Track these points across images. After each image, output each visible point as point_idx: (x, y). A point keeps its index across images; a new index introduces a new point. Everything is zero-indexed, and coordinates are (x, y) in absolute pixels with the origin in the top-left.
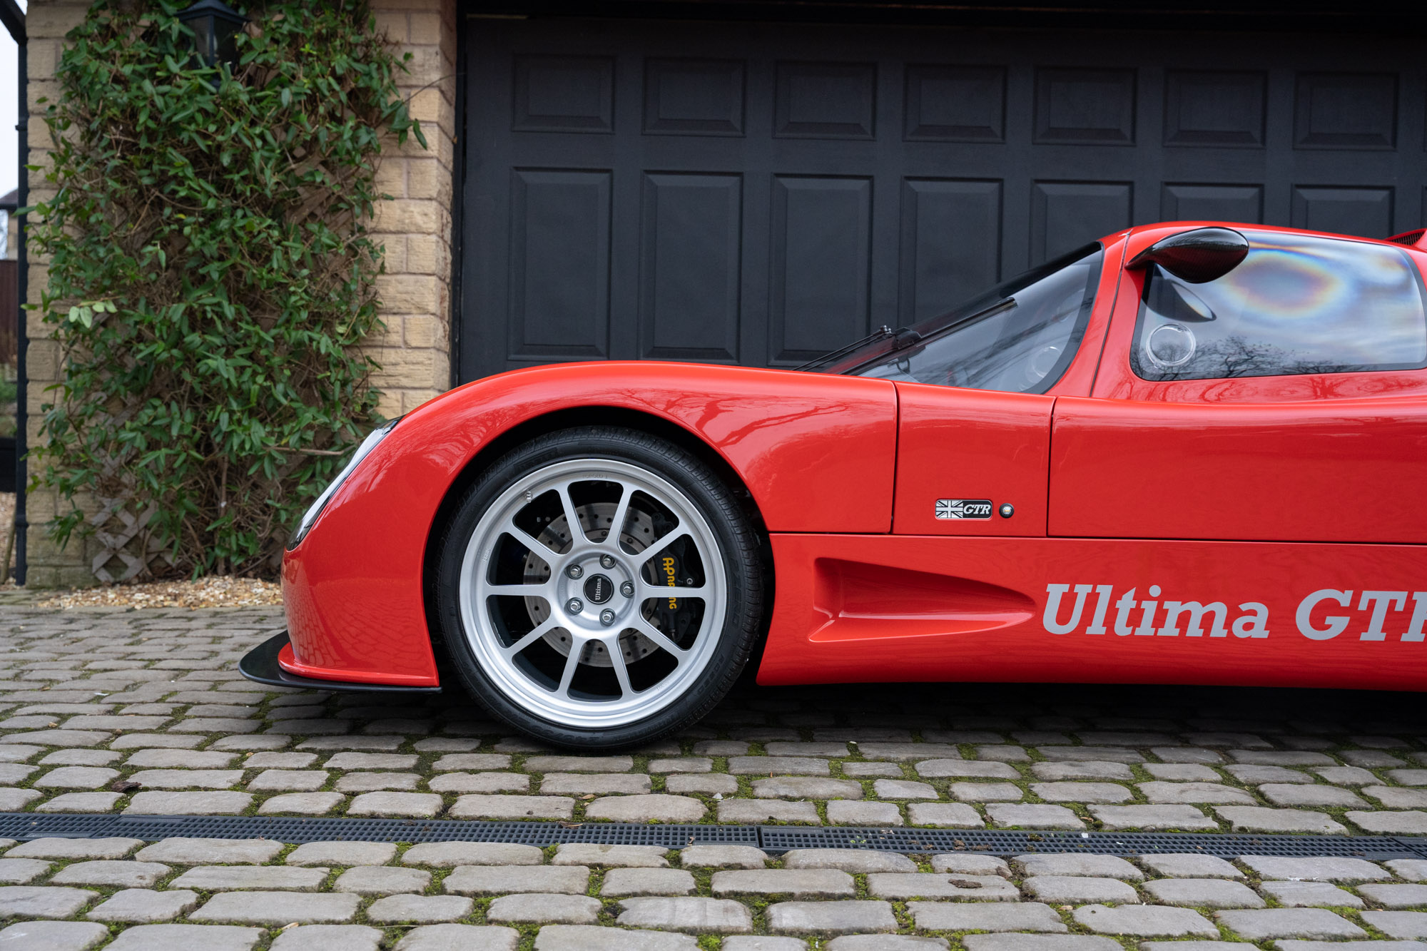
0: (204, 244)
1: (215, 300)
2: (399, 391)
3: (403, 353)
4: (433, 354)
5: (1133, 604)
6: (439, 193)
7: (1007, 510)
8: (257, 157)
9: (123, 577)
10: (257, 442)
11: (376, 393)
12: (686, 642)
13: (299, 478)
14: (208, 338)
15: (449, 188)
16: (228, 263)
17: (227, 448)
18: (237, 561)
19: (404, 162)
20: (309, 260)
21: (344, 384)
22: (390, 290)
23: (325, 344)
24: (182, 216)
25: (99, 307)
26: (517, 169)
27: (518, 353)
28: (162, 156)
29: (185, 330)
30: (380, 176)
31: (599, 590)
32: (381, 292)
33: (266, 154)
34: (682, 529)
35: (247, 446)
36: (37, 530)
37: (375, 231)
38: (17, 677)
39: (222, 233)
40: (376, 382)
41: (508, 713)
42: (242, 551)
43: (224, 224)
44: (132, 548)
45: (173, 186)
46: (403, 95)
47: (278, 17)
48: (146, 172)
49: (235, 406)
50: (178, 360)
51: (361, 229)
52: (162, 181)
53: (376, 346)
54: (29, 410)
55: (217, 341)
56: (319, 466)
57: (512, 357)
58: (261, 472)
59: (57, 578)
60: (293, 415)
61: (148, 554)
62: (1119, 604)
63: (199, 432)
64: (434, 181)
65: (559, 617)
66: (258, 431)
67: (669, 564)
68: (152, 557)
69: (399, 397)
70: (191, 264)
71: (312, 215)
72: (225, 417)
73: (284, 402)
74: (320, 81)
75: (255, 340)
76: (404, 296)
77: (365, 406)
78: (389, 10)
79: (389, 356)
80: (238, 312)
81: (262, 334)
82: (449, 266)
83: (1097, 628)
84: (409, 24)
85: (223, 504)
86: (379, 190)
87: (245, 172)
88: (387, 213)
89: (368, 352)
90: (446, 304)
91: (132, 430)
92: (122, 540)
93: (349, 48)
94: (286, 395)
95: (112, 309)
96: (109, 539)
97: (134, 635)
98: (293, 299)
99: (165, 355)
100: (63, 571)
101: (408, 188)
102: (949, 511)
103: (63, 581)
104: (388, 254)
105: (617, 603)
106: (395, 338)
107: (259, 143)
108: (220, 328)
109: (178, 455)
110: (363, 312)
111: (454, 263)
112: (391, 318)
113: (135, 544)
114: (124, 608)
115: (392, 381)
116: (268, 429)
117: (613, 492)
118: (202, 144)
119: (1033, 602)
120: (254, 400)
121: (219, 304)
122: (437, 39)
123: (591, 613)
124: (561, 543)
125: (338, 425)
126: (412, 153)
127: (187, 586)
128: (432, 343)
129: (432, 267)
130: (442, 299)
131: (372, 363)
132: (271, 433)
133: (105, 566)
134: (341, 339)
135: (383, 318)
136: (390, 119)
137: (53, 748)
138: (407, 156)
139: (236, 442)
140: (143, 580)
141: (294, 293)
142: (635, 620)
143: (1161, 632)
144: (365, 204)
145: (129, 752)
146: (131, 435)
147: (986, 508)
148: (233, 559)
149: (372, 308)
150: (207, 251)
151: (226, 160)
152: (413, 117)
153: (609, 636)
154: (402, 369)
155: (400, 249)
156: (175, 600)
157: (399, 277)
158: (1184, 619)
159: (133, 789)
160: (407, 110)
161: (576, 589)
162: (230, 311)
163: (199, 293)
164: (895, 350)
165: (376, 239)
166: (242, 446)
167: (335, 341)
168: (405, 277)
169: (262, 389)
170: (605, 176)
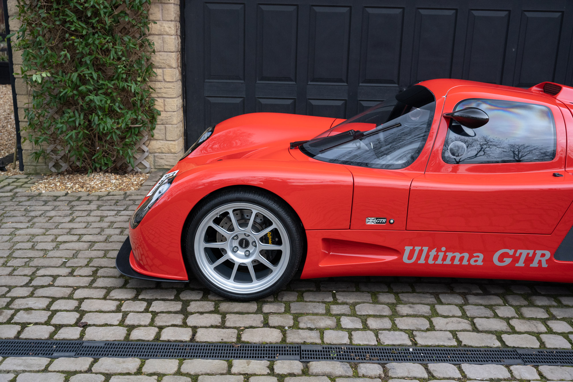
0: (83, 48)
1: (89, 72)
2: (163, 99)
3: (163, 84)
4: (175, 84)
5: (435, 253)
6: (175, 17)
7: (392, 221)
8: (102, 12)
9: (60, 171)
10: (109, 127)
11: (153, 100)
12: (276, 264)
13: (126, 135)
14: (88, 87)
15: (179, 13)
16: (93, 57)
17: (98, 130)
19: (160, 5)
20: (125, 53)
21: (141, 100)
22: (157, 59)
23: (133, 87)
24: (73, 37)
25: (44, 75)
26: (206, 3)
27: (209, 79)
28: (64, 12)
29: (78, 83)
30: (151, 11)
31: (244, 243)
32: (153, 59)
33: (105, 10)
34: (274, 226)
35: (106, 129)
36: (26, 152)
37: (150, 35)
38: (33, 248)
39: (90, 45)
40: (153, 95)
42: (106, 164)
43: (90, 41)
44: (63, 159)
45: (68, 25)
48: (57, 19)
49: (100, 113)
50: (76, 95)
51: (144, 34)
52: (64, 22)
53: (152, 81)
54: (18, 106)
55: (91, 88)
56: (133, 130)
57: (206, 80)
58: (112, 138)
59: (36, 170)
60: (123, 115)
61: (69, 162)
62: (430, 253)
63: (87, 123)
64: (172, 13)
65: (230, 254)
66: (109, 122)
67: (269, 237)
68: (71, 163)
69: (163, 101)
70: (79, 56)
71: (124, 28)
72: (96, 118)
73: (119, 111)
75: (106, 87)
76: (163, 61)
77: (149, 107)
79: (158, 85)
80: (98, 75)
81: (109, 85)
82: (180, 45)
83: (422, 261)
85: (98, 148)
86: (151, 17)
87: (97, 19)
88: (154, 28)
89: (150, 84)
90: (179, 61)
91: (61, 123)
92: (59, 157)
94: (120, 109)
95: (49, 75)
96: (54, 157)
97: (71, 214)
98: (120, 70)
99: (71, 94)
100: (37, 167)
101: (162, 16)
102: (371, 221)
103: (38, 171)
104: (155, 43)
105: (251, 248)
106: (160, 78)
108: (92, 83)
109: (79, 132)
110: (147, 71)
111: (182, 43)
112: (158, 70)
113: (65, 158)
114: (64, 192)
115: (160, 95)
116: (113, 121)
117: (249, 212)
118: (80, 7)
119: (399, 252)
120: (107, 110)
121: (91, 73)
123: (241, 252)
124: (230, 228)
125: (140, 117)
126: (163, 1)
127: (86, 177)
128: (174, 80)
129: (174, 50)
130: (178, 59)
131: (152, 88)
132: (115, 122)
133: (54, 166)
134: (139, 83)
135: (154, 70)
137: (54, 299)
138: (161, 3)
139: (101, 127)
140: (69, 172)
141: (120, 68)
142: (257, 256)
143: (445, 263)
144: (146, 25)
145: (81, 301)
146: (61, 125)
147: (384, 220)
148: (103, 168)
149: (151, 66)
150: (84, 52)
151: (89, 14)
153: (248, 262)
154: (163, 90)
155: (160, 41)
156: (83, 187)
157: (160, 53)
158: (453, 258)
159: (85, 326)
161: (236, 243)
162: (95, 76)
163: (82, 69)
164: (354, 139)
165: (150, 38)
166: (104, 129)
167: (136, 84)
168: (163, 53)
169: (109, 106)
170: (242, 5)
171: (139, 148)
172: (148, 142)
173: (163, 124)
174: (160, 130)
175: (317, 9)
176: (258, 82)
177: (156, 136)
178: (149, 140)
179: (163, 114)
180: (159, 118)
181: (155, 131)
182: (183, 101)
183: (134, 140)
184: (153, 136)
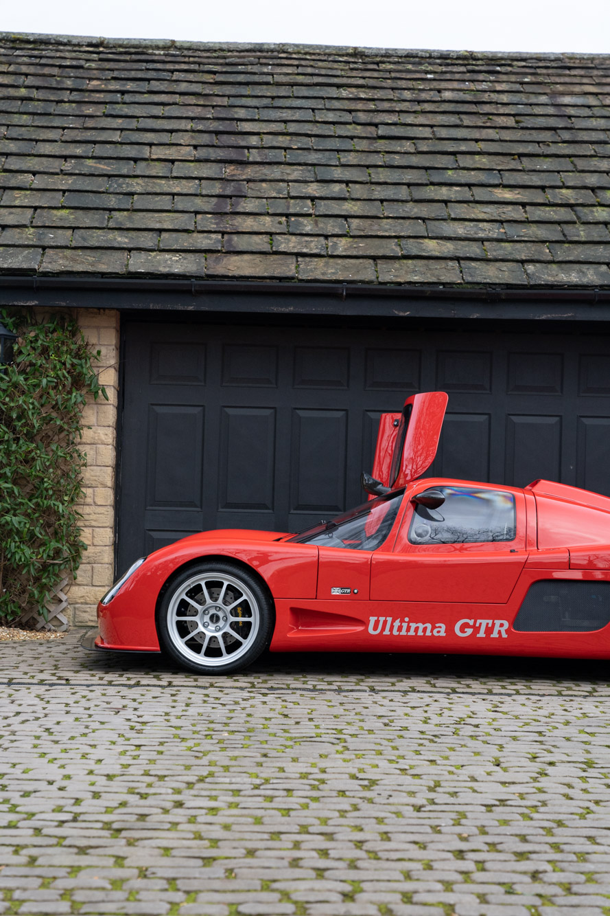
1: (8, 486)
2: (91, 529)
3: (93, 508)
4: (107, 509)
6: (113, 422)
7: (356, 591)
8: (30, 413)
10: (27, 557)
11: (79, 529)
12: (245, 637)
13: (42, 575)
14: (5, 505)
15: (115, 417)
16: (14, 467)
17: (13, 560)
18: (10, 618)
19: (95, 407)
20: (53, 464)
22: (88, 474)
23: (61, 507)
26: (153, 404)
27: (152, 506)
30: (84, 414)
31: (215, 619)
32: (83, 475)
34: (245, 597)
35: (23, 559)
37: (80, 444)
40: (80, 524)
41: (184, 661)
42: (13, 613)
46: (95, 370)
47: (32, 334)
49: (17, 539)
51: (74, 443)
53: (78, 505)
55: (9, 506)
56: (50, 569)
57: (148, 508)
60: (44, 543)
64: (111, 417)
65: (201, 628)
66: (27, 551)
67: (239, 609)
69: (91, 531)
72: (12, 545)
73: (40, 537)
74: (59, 372)
75: (26, 507)
76: (94, 478)
77: (75, 538)
78: (89, 327)
79: (87, 510)
81: (29, 504)
82: (115, 458)
84: (99, 334)
86: (83, 422)
87: (24, 421)
88: (87, 434)
89: (75, 508)
90: (113, 480)
93: (69, 352)
94: (41, 534)
98: (46, 485)
101: (97, 420)
102: (336, 591)
104: (87, 455)
105: (221, 623)
106: (89, 500)
107: (31, 407)
108: (9, 501)
110: (76, 488)
112: (88, 489)
115: (87, 523)
116: (32, 550)
117: (220, 584)
119: (365, 623)
121: (12, 487)
122: (114, 342)
123: (212, 627)
124: (202, 602)
125: (65, 548)
126: (100, 402)
128: (106, 503)
130: (112, 478)
131: (78, 514)
132: (33, 553)
134: (66, 503)
135: (83, 490)
136: (89, 385)
138: (96, 404)
139: (17, 557)
141: (46, 482)
142: (228, 629)
144: (77, 430)
147: (349, 591)
148: (8, 617)
149: (79, 485)
150: (4, 461)
151: (14, 416)
152: (100, 383)
153: (219, 635)
154: (92, 517)
155: (92, 453)
157: (92, 468)
159: (68, 680)
160: (98, 379)
161: (207, 618)
162: (16, 490)
164: (327, 529)
165: (81, 448)
166: (20, 560)
167: (63, 504)
168: (95, 468)
169: (29, 529)
170: (201, 408)
171: (55, 596)
172: (68, 588)
173: (89, 563)
174: (85, 571)
175: (301, 413)
176: (220, 510)
177: (79, 580)
178: (70, 585)
179: (91, 549)
180: (84, 553)
181: (78, 572)
182: (115, 536)
183: (52, 580)
184: (75, 578)
